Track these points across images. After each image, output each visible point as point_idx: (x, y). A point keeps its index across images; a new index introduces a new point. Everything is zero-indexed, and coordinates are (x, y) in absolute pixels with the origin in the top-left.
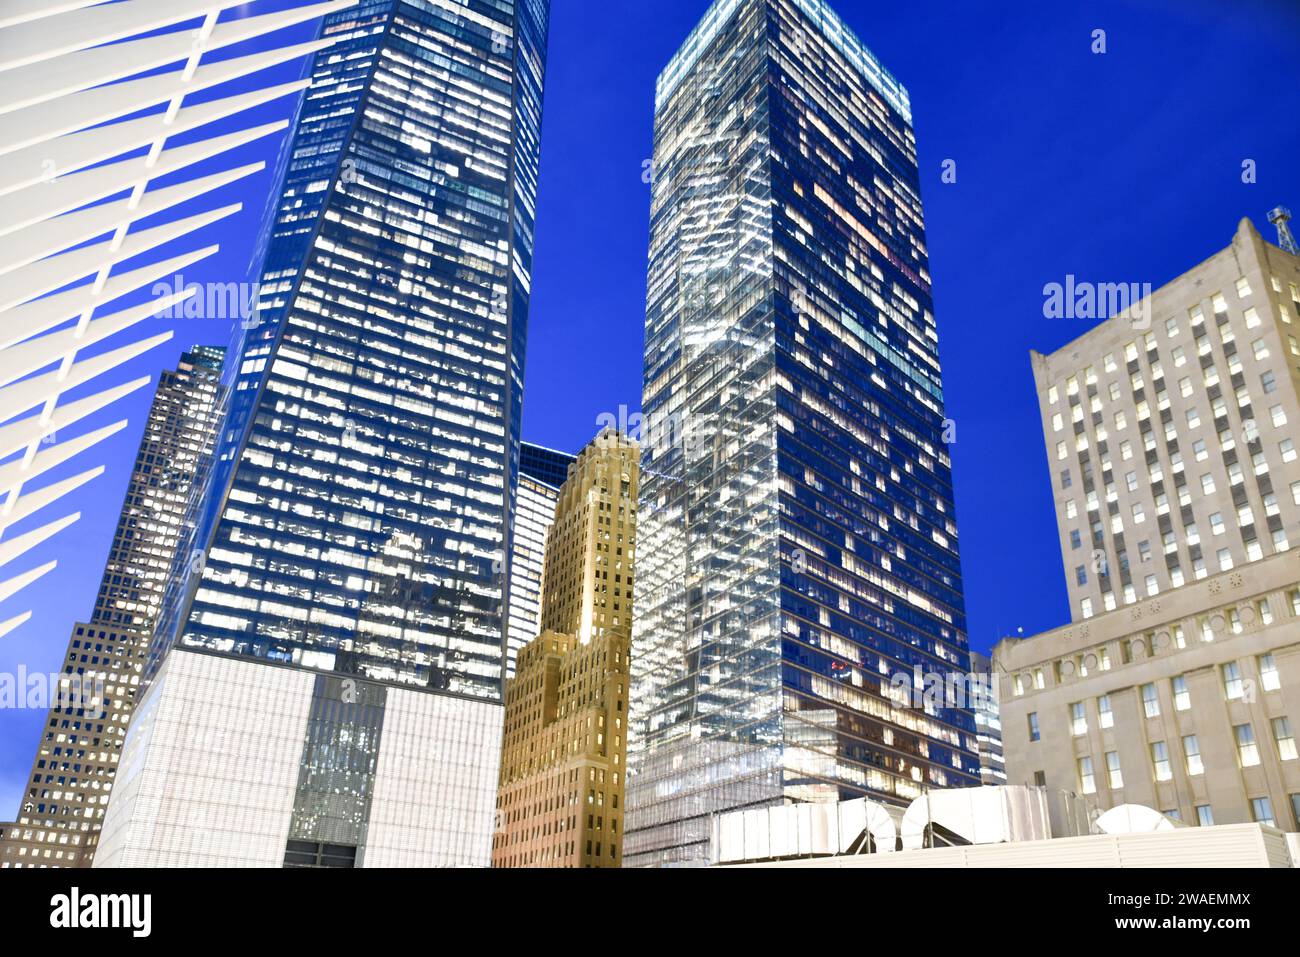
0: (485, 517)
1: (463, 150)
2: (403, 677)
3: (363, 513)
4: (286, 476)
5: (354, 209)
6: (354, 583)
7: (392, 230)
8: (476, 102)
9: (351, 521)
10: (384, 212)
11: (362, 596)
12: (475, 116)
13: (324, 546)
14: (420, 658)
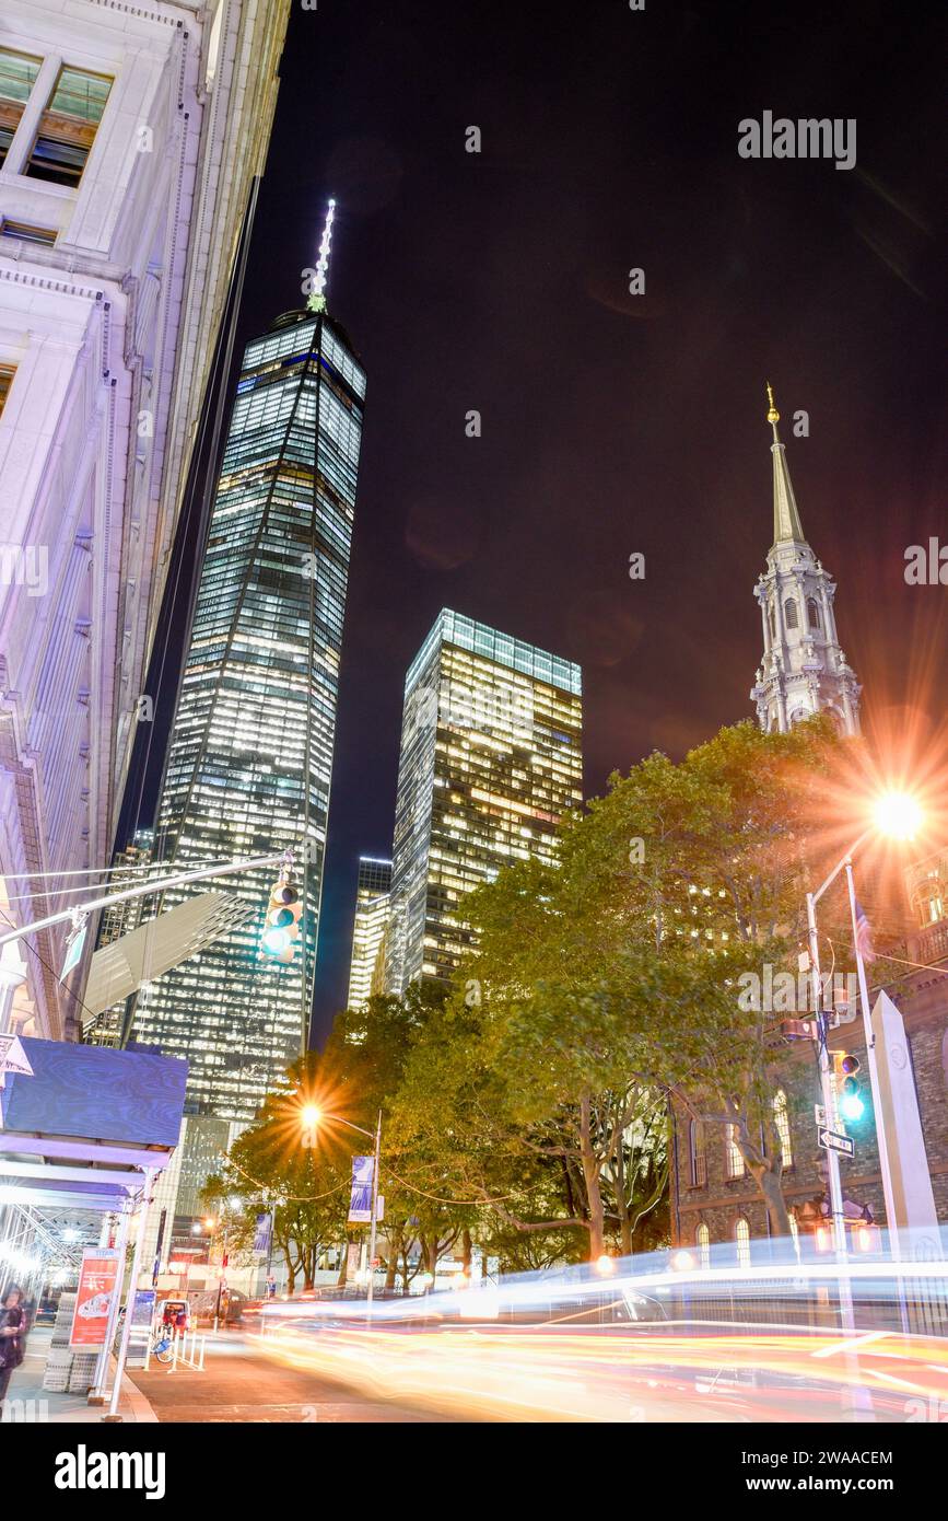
0: (290, 1008)
1: (274, 752)
2: (239, 1115)
3: (214, 1015)
4: (168, 998)
5: (203, 812)
6: (209, 1059)
7: (227, 822)
8: (283, 713)
9: (207, 1021)
10: (222, 810)
11: (213, 1067)
12: (282, 724)
13: (190, 1039)
14: (249, 1102)
